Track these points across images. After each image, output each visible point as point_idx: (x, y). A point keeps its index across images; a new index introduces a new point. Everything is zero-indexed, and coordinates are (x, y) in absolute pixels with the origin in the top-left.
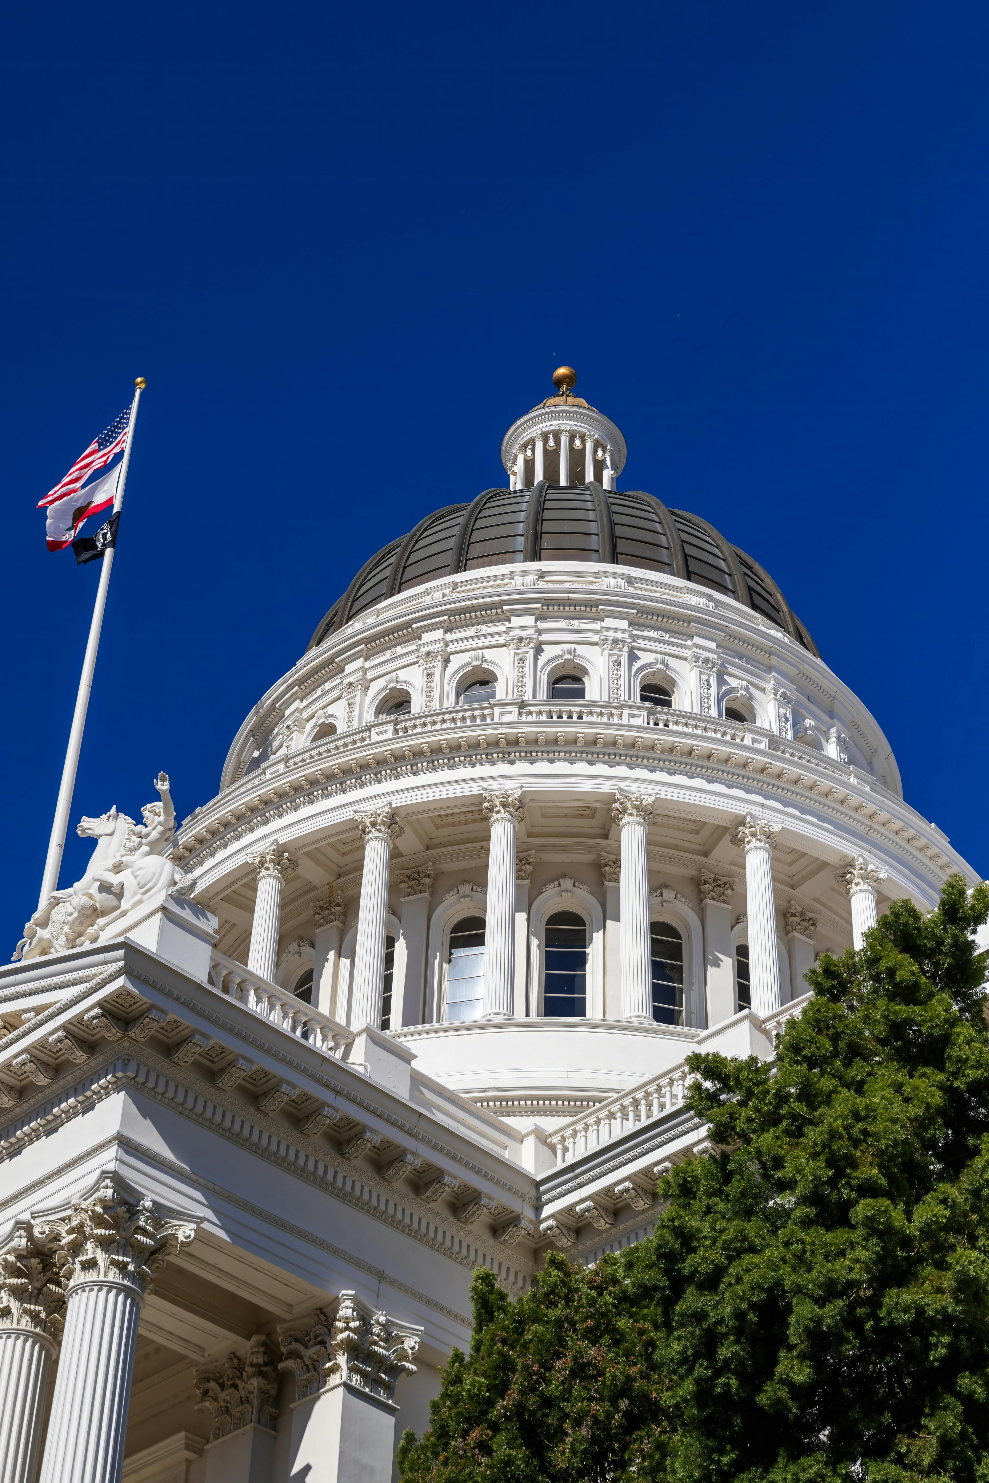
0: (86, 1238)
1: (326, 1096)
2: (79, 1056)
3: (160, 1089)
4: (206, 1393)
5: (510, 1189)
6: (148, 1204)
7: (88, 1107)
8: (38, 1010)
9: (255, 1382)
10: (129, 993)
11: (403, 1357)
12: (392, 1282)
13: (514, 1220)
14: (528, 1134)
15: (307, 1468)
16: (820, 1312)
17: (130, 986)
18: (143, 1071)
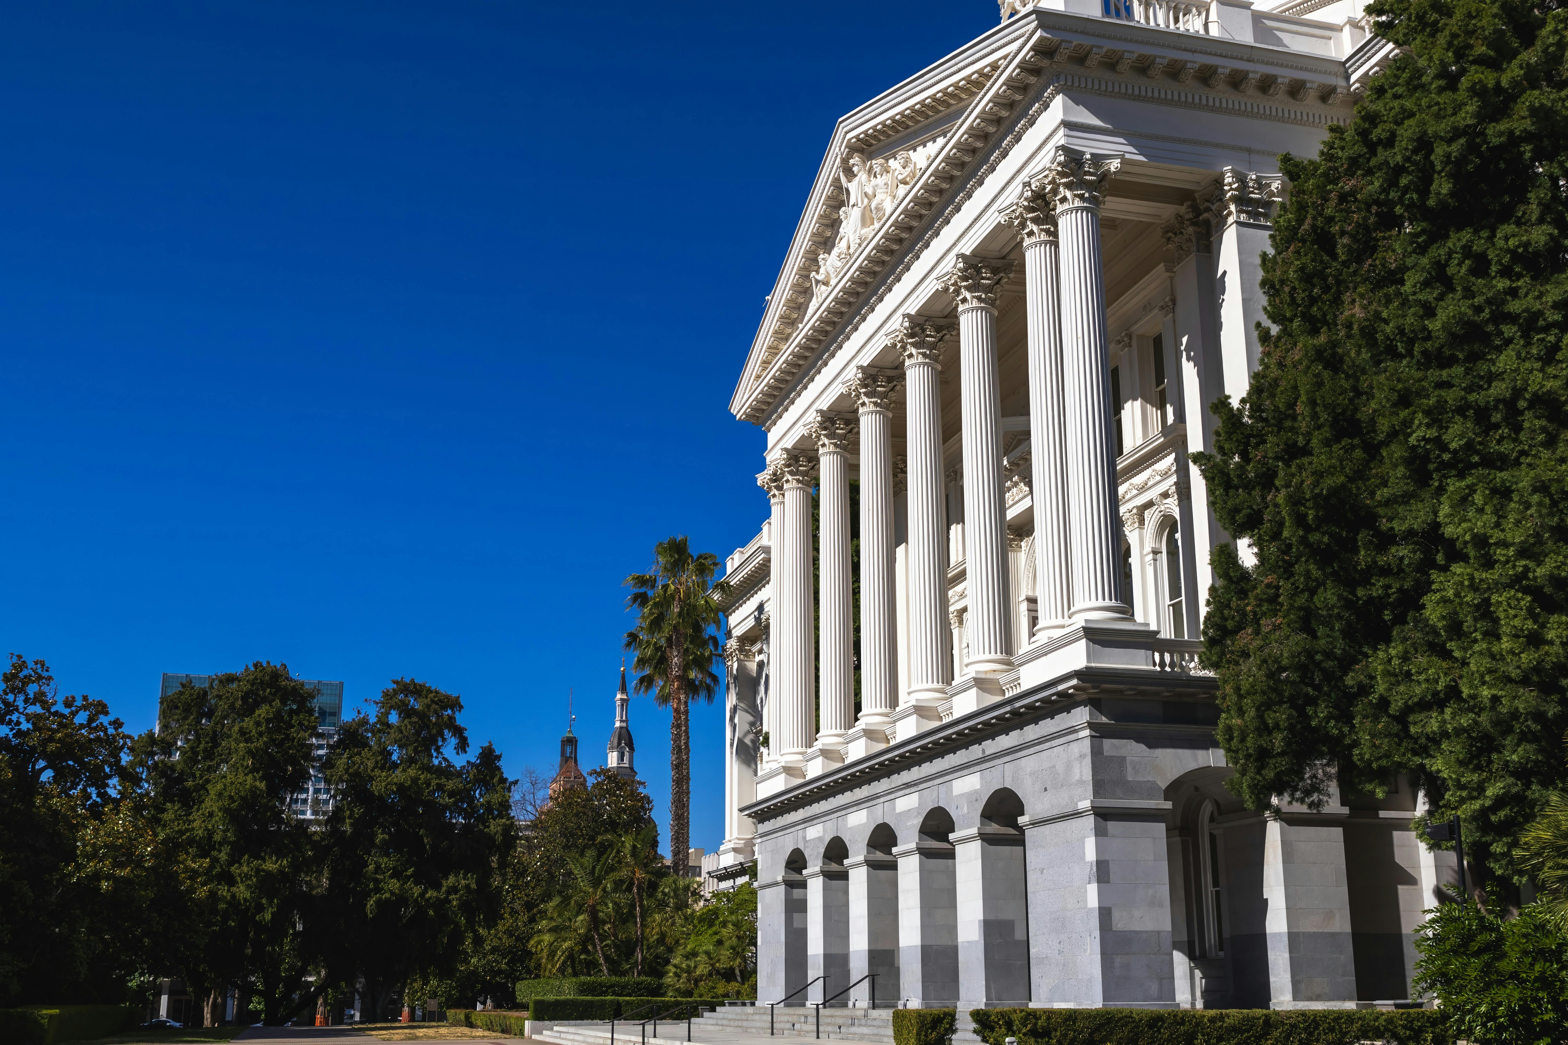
0: (1059, 185)
1: (1186, 56)
2: (1032, 80)
3: (1083, 85)
4: (1169, 239)
5: (1325, 73)
6: (1088, 156)
7: (1046, 106)
8: (1005, 57)
9: (1191, 229)
10: (1046, 38)
11: (1272, 194)
12: (1258, 152)
13: (1333, 90)
14: (1345, 25)
15: (1225, 273)
16: (1449, 149)
17: (1045, 35)
18: (1069, 78)
